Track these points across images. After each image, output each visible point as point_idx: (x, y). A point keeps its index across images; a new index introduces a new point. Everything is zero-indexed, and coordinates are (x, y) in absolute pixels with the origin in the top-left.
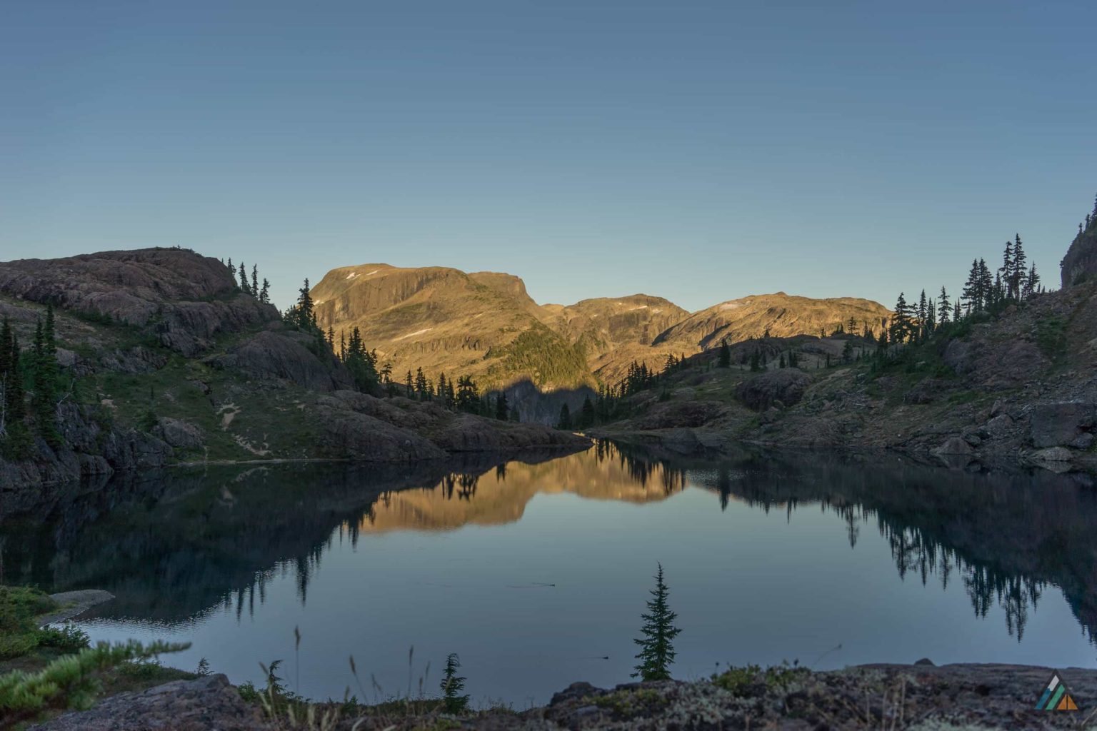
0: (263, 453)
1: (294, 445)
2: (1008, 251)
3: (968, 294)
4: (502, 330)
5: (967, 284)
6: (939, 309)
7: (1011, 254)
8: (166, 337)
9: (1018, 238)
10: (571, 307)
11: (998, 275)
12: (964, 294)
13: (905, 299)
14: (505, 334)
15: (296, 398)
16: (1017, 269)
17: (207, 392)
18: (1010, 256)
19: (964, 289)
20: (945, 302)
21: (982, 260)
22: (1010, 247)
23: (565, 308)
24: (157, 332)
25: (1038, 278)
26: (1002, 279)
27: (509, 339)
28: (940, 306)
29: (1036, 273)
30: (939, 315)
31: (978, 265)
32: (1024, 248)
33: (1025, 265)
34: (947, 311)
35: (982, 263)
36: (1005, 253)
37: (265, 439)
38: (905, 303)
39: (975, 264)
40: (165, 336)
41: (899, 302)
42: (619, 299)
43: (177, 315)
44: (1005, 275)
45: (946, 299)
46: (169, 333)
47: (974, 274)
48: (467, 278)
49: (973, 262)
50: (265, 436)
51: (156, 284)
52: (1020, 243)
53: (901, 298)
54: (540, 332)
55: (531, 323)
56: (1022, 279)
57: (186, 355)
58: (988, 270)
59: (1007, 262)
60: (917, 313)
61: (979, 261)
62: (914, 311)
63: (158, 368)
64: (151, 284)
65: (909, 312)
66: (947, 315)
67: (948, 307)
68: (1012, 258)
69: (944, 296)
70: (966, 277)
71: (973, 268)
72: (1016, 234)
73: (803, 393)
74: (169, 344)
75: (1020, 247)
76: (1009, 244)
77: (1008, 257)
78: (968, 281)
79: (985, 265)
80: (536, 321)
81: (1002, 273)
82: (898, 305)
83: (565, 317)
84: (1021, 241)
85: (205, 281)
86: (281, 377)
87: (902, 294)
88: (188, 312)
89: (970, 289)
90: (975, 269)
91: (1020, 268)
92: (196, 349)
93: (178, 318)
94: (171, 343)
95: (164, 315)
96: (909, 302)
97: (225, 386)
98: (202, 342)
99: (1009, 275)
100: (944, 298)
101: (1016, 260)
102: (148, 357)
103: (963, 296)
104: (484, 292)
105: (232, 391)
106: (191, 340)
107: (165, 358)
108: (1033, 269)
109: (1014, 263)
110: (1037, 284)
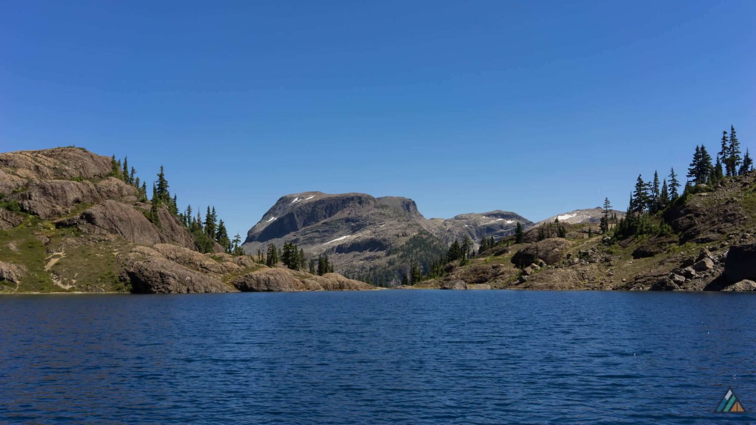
0: (68, 287)
1: (97, 282)
2: (724, 138)
3: (692, 172)
4: (398, 236)
5: (691, 165)
6: (669, 186)
7: (727, 141)
8: (27, 205)
9: (733, 129)
10: (450, 220)
11: (718, 158)
12: (689, 173)
13: (643, 180)
14: (400, 238)
15: (116, 248)
16: (733, 153)
17: (47, 244)
18: (726, 142)
19: (689, 169)
20: (674, 180)
21: (703, 146)
22: (726, 135)
23: (445, 221)
24: (19, 200)
25: (751, 160)
26: (721, 161)
27: (403, 241)
28: (670, 183)
29: (749, 157)
30: (670, 190)
31: (700, 150)
32: (738, 136)
33: (739, 150)
34: (676, 187)
35: (703, 148)
36: (722, 141)
37: (75, 277)
38: (643, 182)
39: (697, 149)
40: (26, 203)
41: (638, 182)
42: (484, 215)
43: (41, 188)
44: (723, 157)
45: (675, 178)
46: (29, 201)
47: (697, 157)
48: (374, 200)
49: (696, 148)
50: (76, 275)
51: (37, 168)
52: (735, 133)
53: (639, 179)
54: (424, 236)
55: (419, 230)
56: (737, 161)
57: (42, 217)
58: (707, 154)
59: (724, 148)
60: (651, 189)
61: (700, 147)
62: (649, 188)
63: (14, 226)
64: (32, 168)
65: (645, 189)
66: (676, 190)
67: (676, 184)
68: (728, 145)
69: (673, 175)
70: (691, 160)
71: (696, 152)
72: (731, 126)
73: (563, 254)
74: (28, 209)
75: (735, 136)
76: (725, 133)
77: (725, 144)
78: (692, 163)
79: (705, 149)
80: (422, 229)
81: (720, 157)
82: (637, 184)
83: (445, 227)
84: (735, 131)
85: (83, 168)
86: (112, 233)
87: (640, 175)
88: (51, 186)
89: (694, 169)
90: (697, 153)
91: (736, 152)
92: (52, 213)
93: (42, 190)
94: (30, 208)
95: (30, 187)
96: (645, 181)
97: (63, 239)
98: (59, 208)
99: (726, 157)
100: (673, 177)
101: (731, 146)
102: (7, 218)
103: (688, 175)
104: (386, 209)
105: (67, 243)
106: (50, 206)
107: (21, 218)
108: (747, 154)
109: (730, 148)
110: (750, 166)
